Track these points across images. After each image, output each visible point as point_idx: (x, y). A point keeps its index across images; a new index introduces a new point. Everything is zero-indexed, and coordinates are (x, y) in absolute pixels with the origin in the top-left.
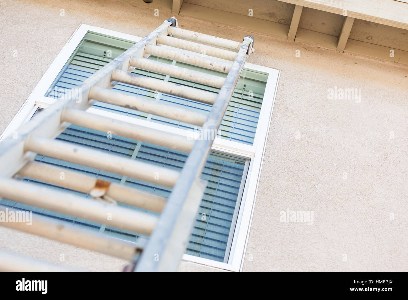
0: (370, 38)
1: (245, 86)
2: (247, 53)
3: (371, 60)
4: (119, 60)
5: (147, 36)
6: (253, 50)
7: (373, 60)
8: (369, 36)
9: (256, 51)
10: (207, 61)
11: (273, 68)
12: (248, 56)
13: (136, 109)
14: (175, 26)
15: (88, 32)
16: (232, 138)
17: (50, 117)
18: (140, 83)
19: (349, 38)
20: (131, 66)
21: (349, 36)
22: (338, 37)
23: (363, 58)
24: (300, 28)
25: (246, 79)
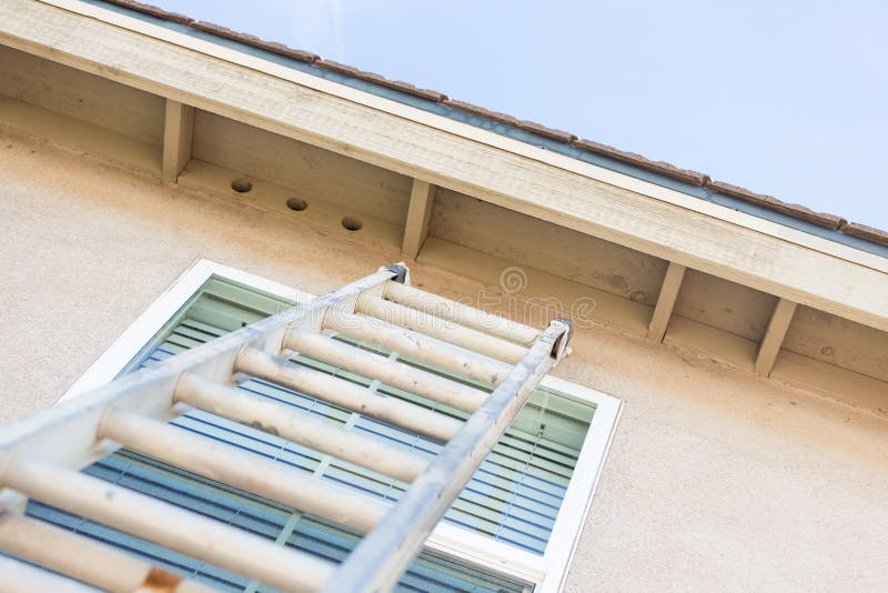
0: (829, 351)
1: (543, 427)
2: (554, 354)
3: (828, 399)
4: (258, 328)
5: (333, 292)
6: (569, 351)
7: (834, 401)
8: (828, 348)
9: (574, 353)
10: (459, 359)
11: (609, 394)
12: (555, 363)
13: (274, 432)
14: (403, 281)
15: (213, 277)
16: (500, 537)
17: (70, 419)
18: (296, 383)
19: (781, 348)
20: (286, 347)
21: (783, 343)
22: (758, 344)
23: (809, 393)
24: (676, 314)
25: (547, 411)
